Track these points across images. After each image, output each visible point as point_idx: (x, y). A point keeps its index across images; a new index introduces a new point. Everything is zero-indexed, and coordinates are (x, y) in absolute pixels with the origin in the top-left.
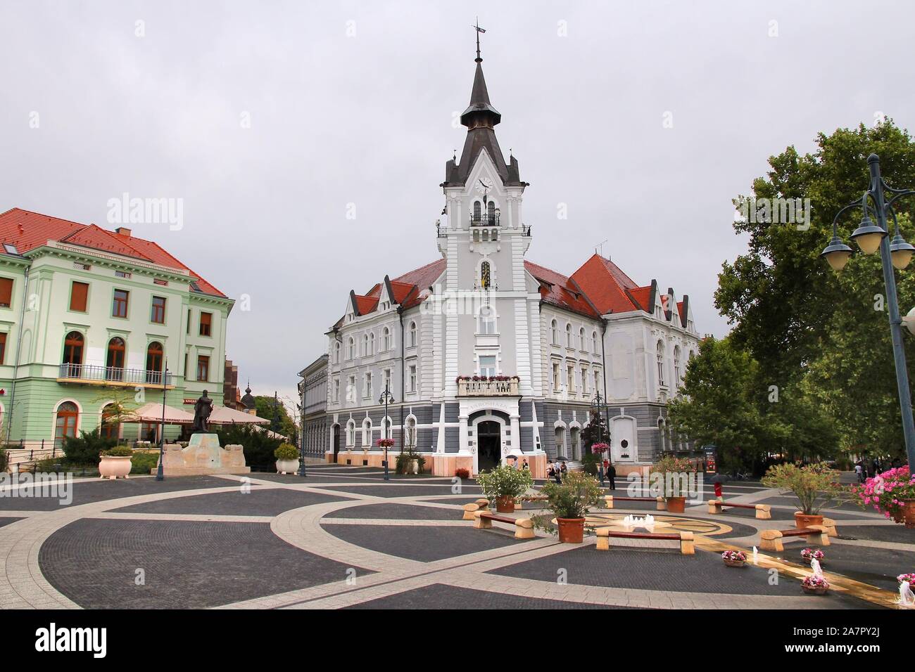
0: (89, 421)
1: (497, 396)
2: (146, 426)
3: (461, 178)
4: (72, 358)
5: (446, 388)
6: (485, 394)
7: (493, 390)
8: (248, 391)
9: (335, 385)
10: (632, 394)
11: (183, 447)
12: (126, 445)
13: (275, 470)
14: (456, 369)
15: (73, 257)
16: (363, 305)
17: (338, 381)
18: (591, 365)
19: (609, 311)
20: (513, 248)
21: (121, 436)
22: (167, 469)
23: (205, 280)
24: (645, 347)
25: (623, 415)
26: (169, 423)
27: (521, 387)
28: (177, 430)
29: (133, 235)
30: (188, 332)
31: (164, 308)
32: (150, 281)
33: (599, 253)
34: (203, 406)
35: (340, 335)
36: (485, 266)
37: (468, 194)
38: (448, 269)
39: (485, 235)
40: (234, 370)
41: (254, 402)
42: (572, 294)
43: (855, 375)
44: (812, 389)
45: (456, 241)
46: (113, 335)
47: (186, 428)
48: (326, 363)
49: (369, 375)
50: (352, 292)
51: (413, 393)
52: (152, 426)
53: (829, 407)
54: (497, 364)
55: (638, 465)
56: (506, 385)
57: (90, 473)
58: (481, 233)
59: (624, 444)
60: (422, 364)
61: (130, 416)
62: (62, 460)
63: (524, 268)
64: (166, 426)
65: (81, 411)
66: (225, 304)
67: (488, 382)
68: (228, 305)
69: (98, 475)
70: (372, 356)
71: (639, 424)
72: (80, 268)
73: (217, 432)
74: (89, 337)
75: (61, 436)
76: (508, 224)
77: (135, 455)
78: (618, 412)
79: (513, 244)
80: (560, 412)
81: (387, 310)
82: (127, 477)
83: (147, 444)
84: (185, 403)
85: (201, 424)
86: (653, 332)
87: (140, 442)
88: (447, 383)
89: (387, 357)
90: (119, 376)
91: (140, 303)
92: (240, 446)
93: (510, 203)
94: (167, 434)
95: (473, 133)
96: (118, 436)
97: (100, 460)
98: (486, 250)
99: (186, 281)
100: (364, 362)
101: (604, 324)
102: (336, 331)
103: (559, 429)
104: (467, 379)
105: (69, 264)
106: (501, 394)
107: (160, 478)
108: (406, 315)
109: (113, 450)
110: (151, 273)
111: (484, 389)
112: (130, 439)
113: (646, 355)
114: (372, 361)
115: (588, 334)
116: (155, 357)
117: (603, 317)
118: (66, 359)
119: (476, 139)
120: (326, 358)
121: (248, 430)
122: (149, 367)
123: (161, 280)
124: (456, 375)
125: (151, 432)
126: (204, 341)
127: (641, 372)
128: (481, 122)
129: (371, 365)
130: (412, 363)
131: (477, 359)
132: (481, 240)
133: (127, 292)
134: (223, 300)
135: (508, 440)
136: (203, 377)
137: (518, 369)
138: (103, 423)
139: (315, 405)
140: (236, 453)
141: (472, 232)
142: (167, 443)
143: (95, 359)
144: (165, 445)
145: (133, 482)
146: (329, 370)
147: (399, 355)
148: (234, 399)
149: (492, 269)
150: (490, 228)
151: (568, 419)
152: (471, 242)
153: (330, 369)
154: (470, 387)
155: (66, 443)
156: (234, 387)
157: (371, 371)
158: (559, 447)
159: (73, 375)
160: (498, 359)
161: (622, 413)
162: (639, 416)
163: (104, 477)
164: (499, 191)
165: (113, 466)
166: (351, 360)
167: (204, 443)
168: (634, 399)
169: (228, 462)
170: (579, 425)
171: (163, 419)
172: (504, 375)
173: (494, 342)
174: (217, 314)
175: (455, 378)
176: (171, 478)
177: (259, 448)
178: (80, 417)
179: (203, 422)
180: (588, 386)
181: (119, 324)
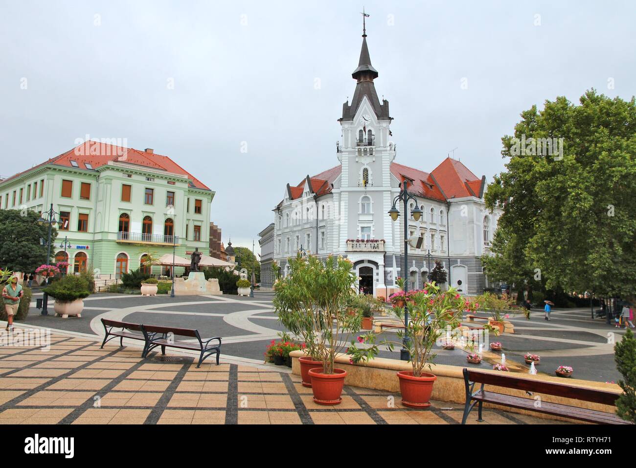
0: (133, 265)
1: (371, 252)
2: (165, 267)
3: (351, 114)
4: (123, 228)
5: (340, 246)
6: (363, 250)
7: (368, 247)
8: (230, 244)
9: (278, 243)
10: (465, 251)
11: (185, 280)
12: (154, 278)
13: (237, 294)
14: (347, 235)
15: (122, 170)
16: (294, 193)
17: (280, 240)
18: (438, 232)
19: (453, 197)
20: (383, 159)
21: (151, 273)
22: (176, 291)
23: (198, 179)
24: (475, 220)
25: (459, 264)
26: (178, 266)
27: (386, 246)
28: (183, 270)
29: (155, 152)
30: (188, 211)
31: (173, 198)
32: (165, 182)
33: (451, 157)
34: (196, 257)
35: (281, 212)
36: (366, 170)
37: (356, 125)
38: (342, 173)
39: (365, 151)
40: (219, 231)
41: (233, 252)
42: (428, 185)
43: (551, 246)
44: (529, 253)
45: (348, 156)
46: (146, 215)
47: (188, 268)
48: (273, 229)
49: (298, 237)
50: (288, 185)
51: (323, 249)
52: (168, 267)
53: (538, 265)
54: (372, 231)
55: (468, 296)
56: (376, 245)
57: (136, 292)
58: (362, 150)
59: (460, 283)
60: (328, 231)
61: (156, 262)
62: (121, 286)
63: (389, 172)
64: (175, 267)
65: (129, 258)
66: (209, 194)
67: (365, 243)
68: (211, 195)
69: (140, 293)
70: (300, 225)
71: (469, 270)
72: (126, 176)
73: (204, 271)
74: (133, 217)
75: (119, 272)
76: (380, 144)
77: (159, 283)
78: (456, 262)
79: (383, 157)
80: (414, 262)
81: (309, 197)
82: (155, 295)
83: (166, 278)
84: (187, 254)
85: (195, 266)
86: (481, 210)
87: (162, 276)
88: (341, 243)
89: (308, 226)
90: (149, 238)
91: (160, 196)
92: (217, 280)
93: (381, 131)
94: (176, 272)
95: (360, 85)
96: (150, 273)
97: (141, 286)
98: (366, 161)
99: (186, 181)
100: (295, 229)
101: (448, 205)
102: (278, 209)
103: (413, 273)
104: (353, 241)
105: (120, 175)
106: (373, 250)
107: (173, 296)
108: (319, 200)
109: (147, 280)
110: (166, 178)
111: (363, 247)
112: (157, 274)
113: (475, 226)
114: (299, 228)
115: (437, 212)
116: (169, 228)
117: (448, 200)
118: (120, 229)
119: (362, 89)
120: (273, 226)
121: (222, 271)
122: (166, 233)
123: (172, 182)
124: (347, 238)
125: (168, 272)
126: (197, 217)
127: (471, 237)
128: (365, 77)
129: (299, 231)
130: (322, 230)
131: (359, 229)
132: (363, 155)
133: (152, 190)
134: (209, 192)
135: (377, 278)
136: (197, 238)
137: (385, 235)
138: (142, 265)
139: (267, 255)
140: (215, 283)
141: (357, 150)
142: (177, 277)
143: (136, 228)
144: (175, 278)
145: (158, 298)
146: (275, 234)
147: (315, 225)
148: (219, 250)
149: (370, 172)
150: (368, 147)
151: (420, 265)
152: (357, 156)
153: (276, 232)
154: (355, 246)
155: (123, 276)
156: (219, 242)
157: (299, 235)
158: (413, 283)
159: (125, 238)
160: (372, 229)
161: (459, 263)
162: (469, 265)
163: (144, 295)
164: (375, 123)
165: (148, 289)
166: (287, 228)
167: (197, 277)
168: (467, 254)
169: (210, 288)
170: (427, 270)
171: (174, 263)
172: (375, 239)
173: (370, 218)
174: (205, 200)
175: (346, 240)
176: (178, 297)
177: (228, 281)
178: (129, 261)
179: (196, 266)
180: (435, 245)
181: (148, 208)
